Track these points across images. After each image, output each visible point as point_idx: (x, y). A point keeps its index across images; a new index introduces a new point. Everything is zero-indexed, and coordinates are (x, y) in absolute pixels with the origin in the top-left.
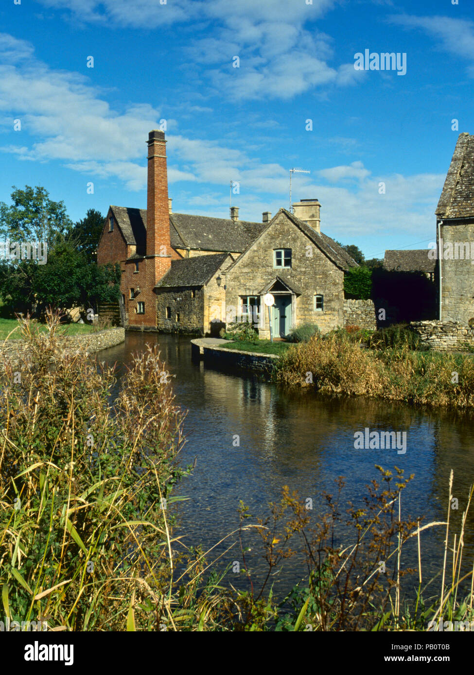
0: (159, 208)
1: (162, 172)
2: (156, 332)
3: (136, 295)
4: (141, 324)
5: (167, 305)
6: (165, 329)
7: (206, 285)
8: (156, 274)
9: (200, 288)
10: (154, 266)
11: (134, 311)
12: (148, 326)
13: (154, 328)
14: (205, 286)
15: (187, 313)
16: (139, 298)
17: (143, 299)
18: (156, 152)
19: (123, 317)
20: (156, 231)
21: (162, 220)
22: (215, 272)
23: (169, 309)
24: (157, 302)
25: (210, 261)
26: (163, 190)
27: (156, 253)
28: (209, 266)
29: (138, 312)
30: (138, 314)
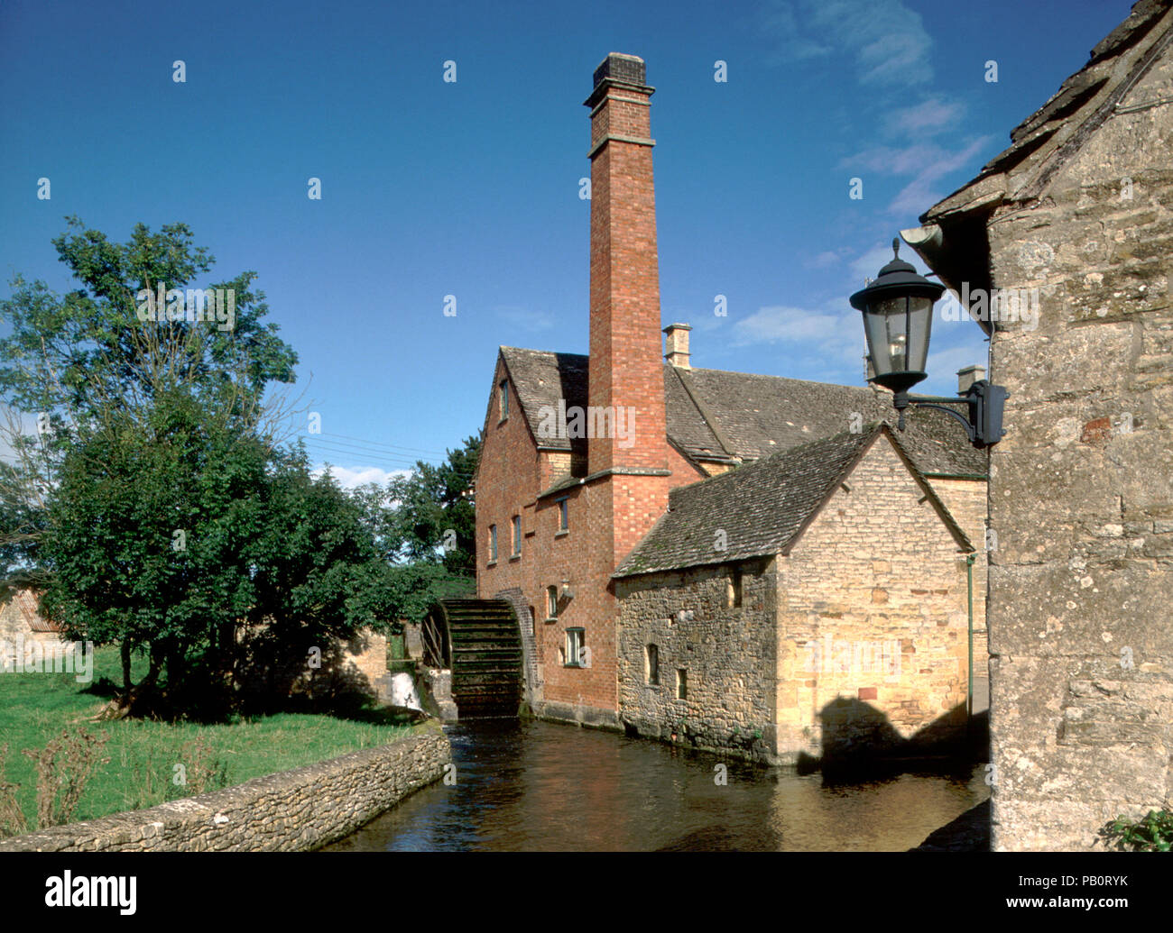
0: (628, 312)
1: (636, 192)
2: (615, 731)
3: (562, 604)
4: (575, 700)
5: (648, 639)
6: (642, 721)
7: (786, 554)
8: (617, 532)
9: (760, 564)
10: (609, 508)
11: (555, 659)
12: (596, 709)
13: (609, 716)
14: (780, 558)
15: (712, 667)
16: (572, 616)
17: (582, 622)
18: (614, 125)
19: (529, 675)
20: (617, 388)
21: (637, 354)
22: (825, 499)
23: (653, 649)
24: (619, 629)
25: (804, 467)
26: (642, 254)
27: (615, 461)
28: (799, 481)
29: (569, 660)
30: (566, 667)
